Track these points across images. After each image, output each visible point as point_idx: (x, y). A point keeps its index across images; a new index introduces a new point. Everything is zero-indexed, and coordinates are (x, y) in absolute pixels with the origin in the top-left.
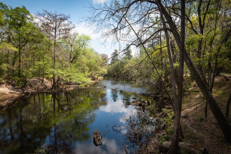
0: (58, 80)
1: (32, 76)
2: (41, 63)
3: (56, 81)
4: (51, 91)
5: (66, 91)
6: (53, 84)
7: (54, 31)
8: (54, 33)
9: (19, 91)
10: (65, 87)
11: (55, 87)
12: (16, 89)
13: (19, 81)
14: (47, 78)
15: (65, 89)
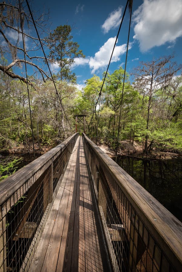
0: (151, 145)
1: (122, 137)
2: (134, 124)
3: (148, 146)
4: (142, 158)
5: (161, 160)
6: (144, 148)
7: (150, 83)
8: (150, 86)
9: (113, 153)
10: (159, 155)
11: (147, 153)
12: (111, 150)
13: (113, 143)
14: (137, 141)
15: (160, 156)
